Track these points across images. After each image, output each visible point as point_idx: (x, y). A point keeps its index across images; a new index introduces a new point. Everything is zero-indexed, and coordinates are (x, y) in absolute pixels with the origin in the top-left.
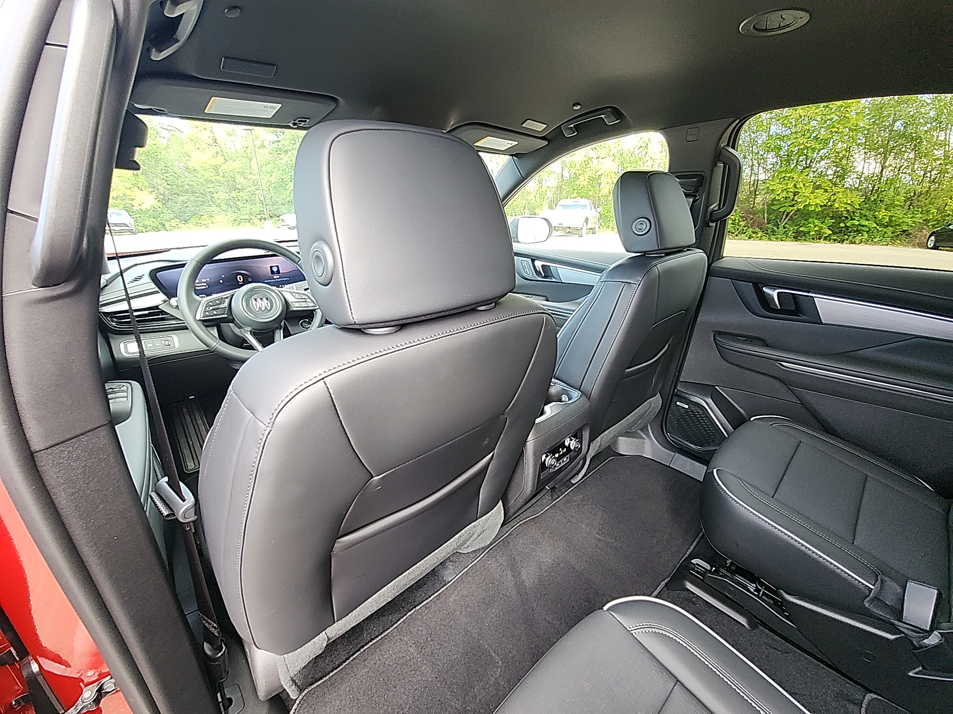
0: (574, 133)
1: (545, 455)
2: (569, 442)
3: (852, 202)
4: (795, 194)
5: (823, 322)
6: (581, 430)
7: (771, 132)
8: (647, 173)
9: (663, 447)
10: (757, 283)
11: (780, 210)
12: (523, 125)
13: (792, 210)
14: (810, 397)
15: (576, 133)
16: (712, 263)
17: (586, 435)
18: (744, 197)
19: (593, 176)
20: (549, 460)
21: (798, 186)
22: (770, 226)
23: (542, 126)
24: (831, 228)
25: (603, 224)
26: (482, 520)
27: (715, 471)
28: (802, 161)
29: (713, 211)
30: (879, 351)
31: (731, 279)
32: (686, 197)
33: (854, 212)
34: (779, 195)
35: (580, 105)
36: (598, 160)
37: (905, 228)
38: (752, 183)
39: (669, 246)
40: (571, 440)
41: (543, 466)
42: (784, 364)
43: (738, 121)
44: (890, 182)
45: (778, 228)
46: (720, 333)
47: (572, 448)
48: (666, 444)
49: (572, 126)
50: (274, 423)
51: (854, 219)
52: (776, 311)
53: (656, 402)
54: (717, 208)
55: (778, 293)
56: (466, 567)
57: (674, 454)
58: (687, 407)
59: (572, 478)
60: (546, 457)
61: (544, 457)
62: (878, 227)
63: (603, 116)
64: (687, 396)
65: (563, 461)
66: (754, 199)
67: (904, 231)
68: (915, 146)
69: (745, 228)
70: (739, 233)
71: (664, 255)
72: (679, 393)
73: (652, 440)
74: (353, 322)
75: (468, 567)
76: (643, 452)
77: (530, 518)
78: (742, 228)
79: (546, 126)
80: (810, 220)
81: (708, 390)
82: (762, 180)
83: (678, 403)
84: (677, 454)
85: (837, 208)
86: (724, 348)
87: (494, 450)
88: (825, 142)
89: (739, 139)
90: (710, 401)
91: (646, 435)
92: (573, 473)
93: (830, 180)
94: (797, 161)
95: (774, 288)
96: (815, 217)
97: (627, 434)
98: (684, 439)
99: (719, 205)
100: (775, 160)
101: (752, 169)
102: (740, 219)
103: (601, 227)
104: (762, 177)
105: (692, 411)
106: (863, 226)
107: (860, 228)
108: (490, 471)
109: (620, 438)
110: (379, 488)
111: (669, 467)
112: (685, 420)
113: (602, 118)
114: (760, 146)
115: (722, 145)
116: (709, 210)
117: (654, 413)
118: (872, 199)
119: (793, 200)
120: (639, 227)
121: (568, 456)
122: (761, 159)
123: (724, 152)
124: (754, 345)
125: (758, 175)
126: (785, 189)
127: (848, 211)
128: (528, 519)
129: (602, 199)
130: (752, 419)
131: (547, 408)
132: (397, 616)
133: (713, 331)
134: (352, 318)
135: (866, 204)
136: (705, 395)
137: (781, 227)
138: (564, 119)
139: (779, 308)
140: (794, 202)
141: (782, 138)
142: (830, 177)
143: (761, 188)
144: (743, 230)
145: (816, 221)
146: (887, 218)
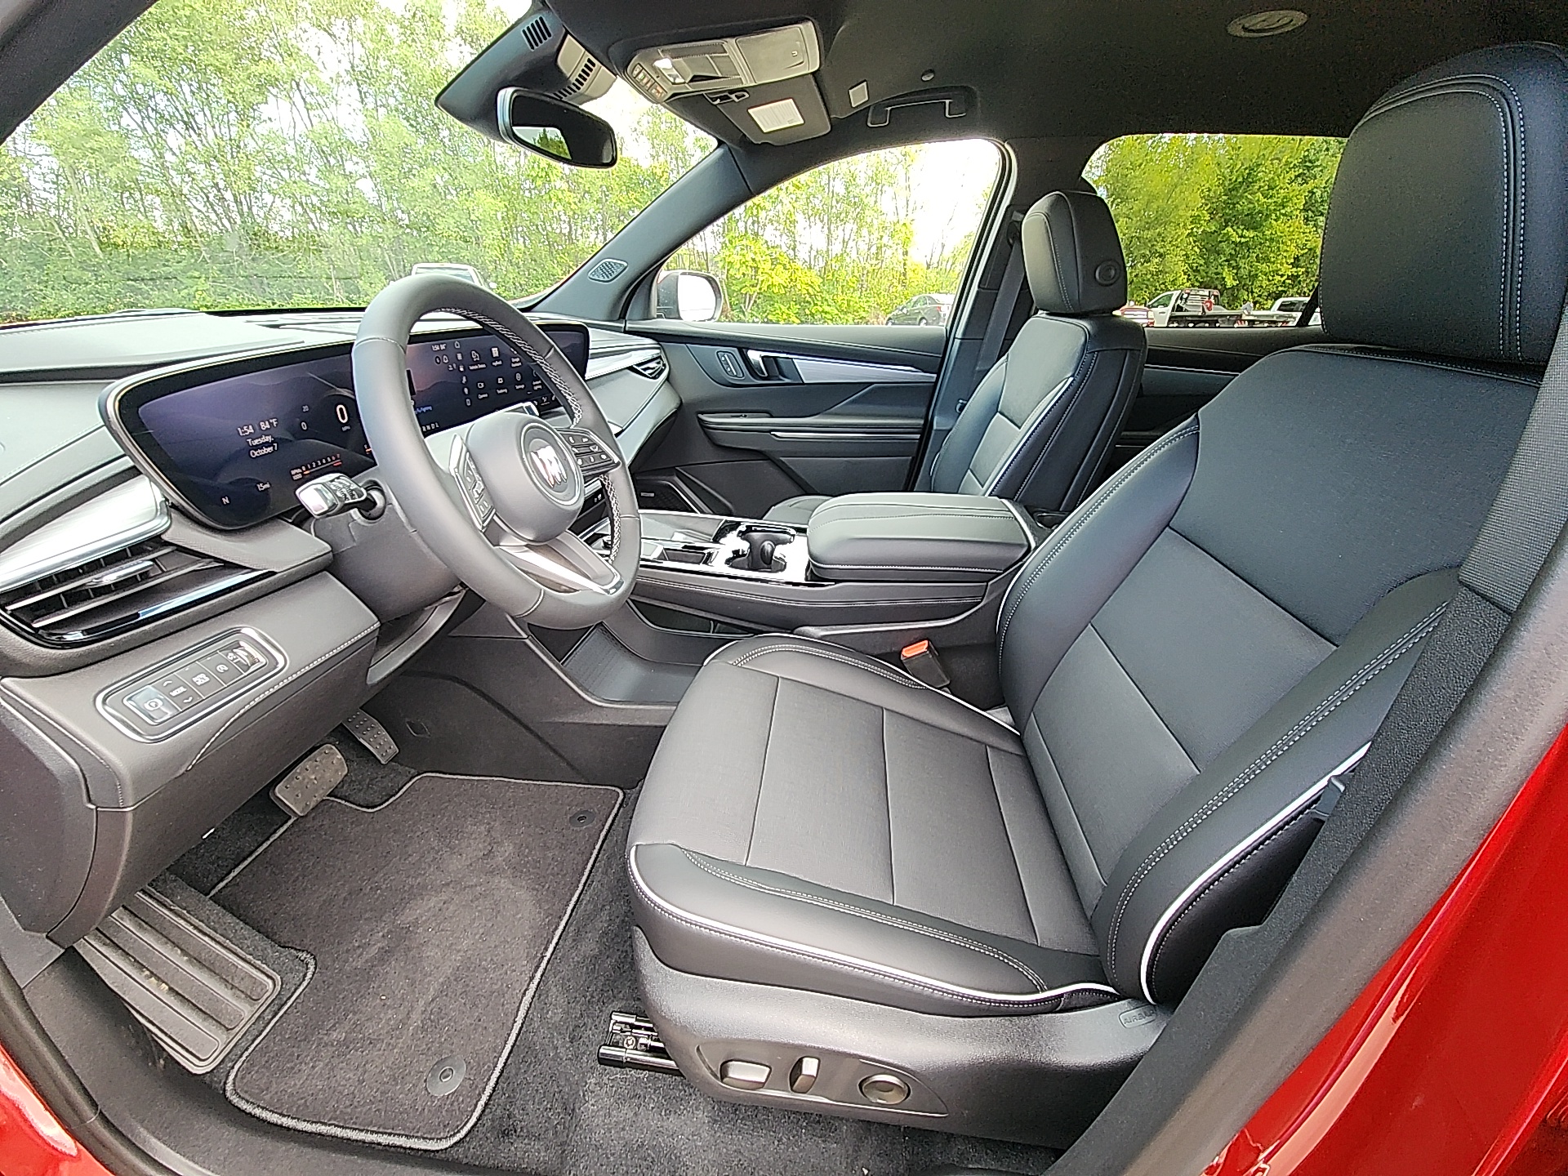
3: (812, 283)
21: (755, 261)
33: (815, 296)
37: (863, 315)
44: (841, 258)
51: (817, 305)
62: (839, 313)
67: (862, 318)
85: (799, 290)
96: (780, 300)
127: (810, 294)
135: (824, 285)
140: (758, 279)
145: (782, 306)
146: (845, 302)
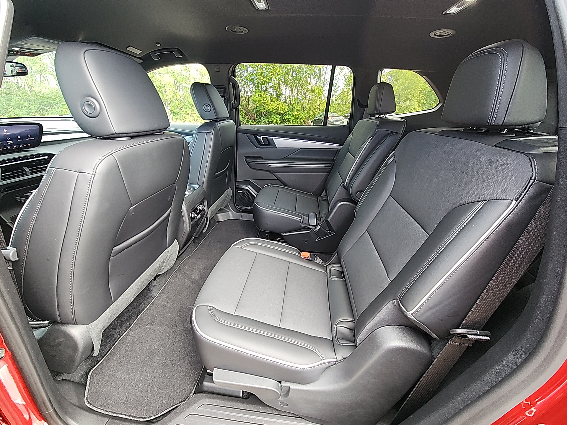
0: (159, 58)
1: (191, 214)
2: (199, 208)
3: (285, 108)
4: (264, 103)
5: (277, 147)
6: (203, 201)
7: (248, 71)
8: (204, 83)
9: (237, 213)
10: (255, 135)
11: (260, 111)
12: (127, 49)
13: (265, 111)
14: (279, 175)
15: (159, 59)
16: (238, 127)
17: (206, 203)
18: (244, 104)
19: (159, 85)
20: (193, 215)
21: (264, 100)
22: (258, 119)
23: (139, 52)
24: (280, 120)
25: (174, 117)
26: (170, 248)
27: (256, 203)
28: (263, 87)
29: (233, 104)
30: (294, 155)
31: (246, 134)
32: (222, 98)
33: (286, 113)
34: (258, 103)
35: (160, 44)
36: (160, 74)
37: (304, 120)
38: (246, 97)
39: (220, 117)
40: (200, 206)
41: (192, 219)
42: (269, 164)
43: (233, 66)
44: (296, 99)
45: (261, 120)
46: (247, 157)
47: (201, 209)
48: (237, 211)
49: (157, 54)
50: (95, 173)
51: (287, 116)
52: (263, 145)
53: (229, 191)
54: (234, 103)
55: (262, 138)
56: (163, 287)
57: (241, 214)
58: (242, 192)
59: (202, 231)
60: (192, 214)
61: (191, 215)
62: (295, 119)
63: (173, 52)
64: (241, 187)
65: (199, 216)
66: (249, 105)
67: (303, 121)
68: (301, 84)
69: (248, 120)
70: (246, 122)
71: (219, 121)
72: (238, 187)
73: (232, 211)
74: (115, 133)
75: (164, 286)
76: (229, 218)
77: (187, 257)
78: (247, 119)
79: (141, 52)
80: (272, 116)
81: (248, 183)
82: (250, 96)
83: (238, 191)
84: (243, 214)
85: (280, 111)
86: (250, 163)
87: (171, 207)
88: (270, 79)
89: (235, 73)
90: (250, 187)
91: (229, 210)
92: (203, 226)
93: (275, 98)
94: (262, 87)
95: (260, 136)
96: (273, 114)
97: (221, 211)
98: (244, 206)
99: (234, 101)
100: (253, 86)
101: (244, 90)
102: (245, 115)
103: (173, 119)
104: (249, 94)
105: (244, 193)
106: (290, 119)
107: (289, 120)
108: (171, 219)
109: (218, 214)
110: (133, 214)
111: (241, 220)
112: (242, 198)
113: (173, 53)
114: (245, 78)
115: (230, 75)
116: (231, 103)
117: (230, 197)
118: (291, 107)
119: (264, 106)
120: (206, 108)
121: (201, 213)
122: (247, 85)
123: (231, 78)
124: (260, 159)
125: (247, 92)
126: (260, 101)
127: (284, 112)
128: (186, 258)
129: (168, 101)
130: (264, 187)
131: (186, 193)
132: (131, 322)
133: (244, 157)
134: (114, 131)
135: (289, 109)
136: (247, 185)
137: (262, 120)
138: (151, 50)
139: (264, 144)
140: (265, 107)
141: (253, 74)
142: (275, 96)
143: (250, 99)
144: (247, 121)
145: (274, 116)
146: (297, 115)
